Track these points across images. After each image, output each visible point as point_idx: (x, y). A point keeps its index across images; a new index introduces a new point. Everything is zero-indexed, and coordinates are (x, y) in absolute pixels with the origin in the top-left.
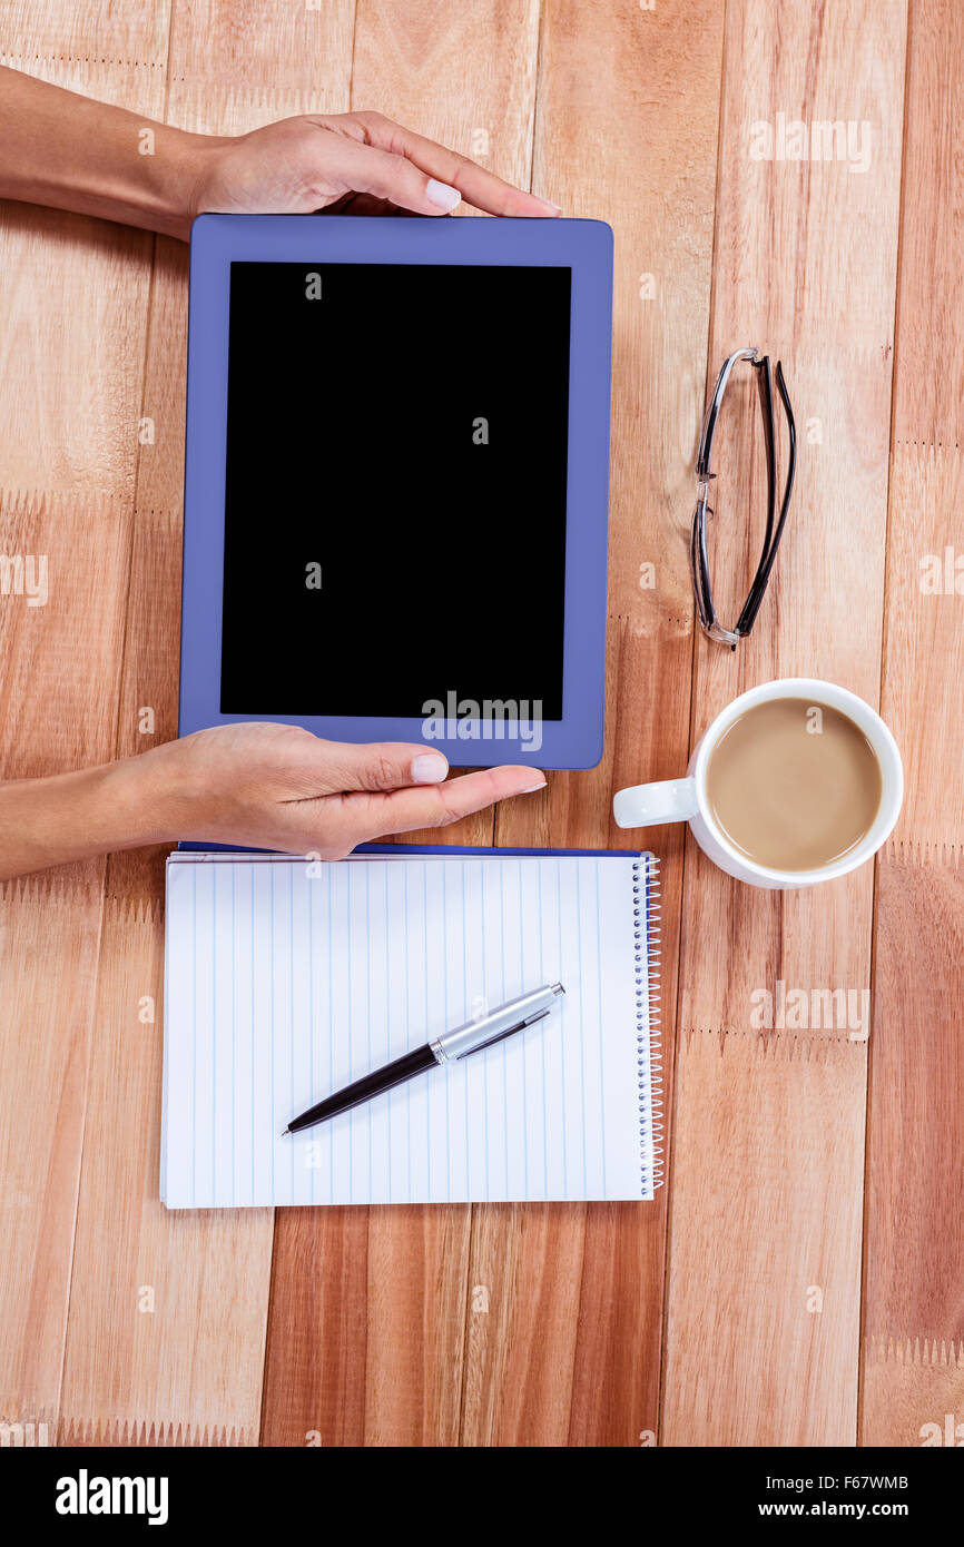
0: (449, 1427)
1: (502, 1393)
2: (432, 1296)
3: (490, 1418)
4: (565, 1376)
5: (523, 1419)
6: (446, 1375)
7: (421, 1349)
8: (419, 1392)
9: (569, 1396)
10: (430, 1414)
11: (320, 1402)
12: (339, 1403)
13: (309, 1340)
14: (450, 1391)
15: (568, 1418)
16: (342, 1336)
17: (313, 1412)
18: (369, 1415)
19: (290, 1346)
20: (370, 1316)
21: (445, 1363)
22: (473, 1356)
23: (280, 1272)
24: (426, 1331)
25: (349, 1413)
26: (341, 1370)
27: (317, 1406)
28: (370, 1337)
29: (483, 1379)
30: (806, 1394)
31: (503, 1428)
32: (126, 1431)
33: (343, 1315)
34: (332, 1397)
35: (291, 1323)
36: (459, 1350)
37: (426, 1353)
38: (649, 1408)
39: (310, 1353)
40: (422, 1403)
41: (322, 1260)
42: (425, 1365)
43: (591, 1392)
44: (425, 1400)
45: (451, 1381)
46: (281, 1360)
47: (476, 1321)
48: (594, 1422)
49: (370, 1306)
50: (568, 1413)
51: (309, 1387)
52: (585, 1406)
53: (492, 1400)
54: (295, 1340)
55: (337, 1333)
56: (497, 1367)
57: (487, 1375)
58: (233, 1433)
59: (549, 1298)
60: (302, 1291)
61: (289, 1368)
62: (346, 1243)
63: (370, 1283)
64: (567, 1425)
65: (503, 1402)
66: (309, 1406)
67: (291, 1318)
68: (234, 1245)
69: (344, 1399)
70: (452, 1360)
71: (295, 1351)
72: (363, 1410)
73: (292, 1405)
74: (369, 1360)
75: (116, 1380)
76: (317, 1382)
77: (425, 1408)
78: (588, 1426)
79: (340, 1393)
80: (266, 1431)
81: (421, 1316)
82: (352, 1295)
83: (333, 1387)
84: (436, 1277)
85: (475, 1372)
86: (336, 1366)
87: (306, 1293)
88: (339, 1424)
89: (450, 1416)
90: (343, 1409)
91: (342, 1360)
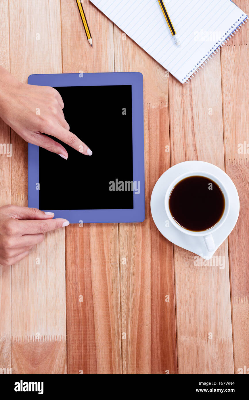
0: (118, 331)
1: (132, 320)
2: (110, 296)
3: (129, 328)
4: (149, 314)
5: (138, 327)
6: (116, 317)
7: (109, 310)
8: (109, 322)
9: (151, 320)
10: (113, 328)
11: (82, 327)
12: (87, 327)
13: (78, 310)
14: (118, 321)
15: (151, 326)
16: (87, 308)
17: (80, 330)
18: (96, 329)
19: (73, 312)
20: (94, 302)
21: (115, 313)
22: (123, 311)
23: (68, 292)
24: (109, 305)
25: (90, 329)
26: (87, 318)
27: (81, 328)
28: (94, 308)
29: (127, 317)
30: (217, 316)
31: (133, 330)
32: (30, 339)
33: (86, 303)
34: (86, 325)
35: (72, 306)
36: (119, 309)
37: (110, 311)
38: (173, 321)
39: (78, 314)
40: (110, 325)
41: (80, 288)
42: (110, 314)
43: (156, 318)
44: (111, 324)
45: (118, 318)
46: (70, 316)
47: (123, 301)
48: (158, 326)
49: (94, 300)
50: (151, 324)
51: (79, 323)
52: (155, 322)
53: (129, 322)
54: (74, 311)
55: (85, 308)
56: (130, 314)
57: (128, 316)
58: (59, 337)
59: (143, 294)
60: (75, 297)
61: (73, 318)
62: (86, 283)
63: (93, 294)
64: (151, 328)
65: (132, 323)
66: (79, 328)
67: (72, 304)
68: (55, 286)
69: (89, 326)
70: (118, 312)
71: (74, 313)
72: (94, 328)
73: (75, 328)
74: (95, 315)
75: (26, 325)
76: (81, 322)
77: (111, 326)
78: (156, 327)
79: (87, 324)
80: (68, 336)
81: (108, 301)
82: (89, 297)
83: (85, 322)
84: (111, 290)
85: (124, 315)
86: (86, 317)
87: (76, 298)
88: (88, 332)
89: (118, 328)
90: (89, 328)
91: (87, 315)
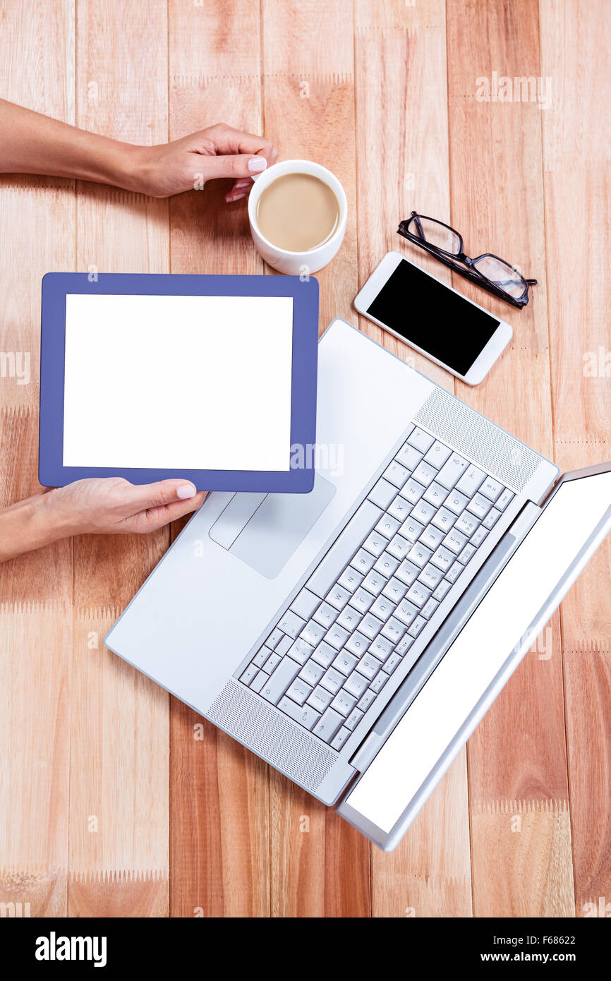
0: (265, 862)
1: (290, 842)
2: (251, 797)
3: (285, 856)
4: (321, 831)
5: (301, 855)
6: (261, 836)
7: (248, 823)
8: (248, 845)
9: (324, 842)
10: (254, 855)
11: (199, 854)
12: (208, 854)
13: (191, 823)
14: (264, 843)
15: (324, 852)
16: (208, 819)
17: (195, 859)
18: (223, 859)
19: (182, 828)
20: (221, 809)
21: (260, 829)
22: (274, 825)
23: (174, 790)
24: (250, 814)
25: (214, 859)
26: (208, 837)
27: (197, 857)
28: (222, 819)
29: (280, 836)
30: (443, 834)
31: (291, 861)
32: (102, 876)
33: (207, 809)
34: (205, 851)
35: (181, 815)
36: (267, 822)
37: (250, 825)
38: (364, 844)
39: (192, 830)
40: (250, 851)
41: (195, 782)
42: (250, 831)
43: (334, 838)
44: (252, 850)
45: (264, 838)
46: (177, 834)
47: (274, 807)
48: (338, 854)
49: (221, 803)
50: (324, 850)
51: (192, 847)
52: (332, 846)
53: (285, 846)
54: (184, 824)
55: (205, 818)
56: (287, 830)
57: (282, 834)
58: (156, 873)
60: (186, 799)
61: (182, 837)
62: (206, 773)
63: (220, 792)
64: (324, 856)
65: (291, 847)
66: (194, 856)
67: (181, 813)
68: (150, 778)
69: (211, 852)
70: (264, 828)
71: (184, 829)
72: (220, 857)
73: (185, 856)
74: (222, 831)
75: (95, 850)
76: (197, 845)
77: (252, 853)
78: (335, 856)
79: (208, 849)
80: (172, 871)
81: (247, 807)
82: (211, 799)
83: (205, 846)
84: (253, 787)
85: (275, 833)
86: (206, 835)
87: (188, 800)
88: (209, 864)
89: (265, 856)
90: (210, 856)
91: (208, 832)
